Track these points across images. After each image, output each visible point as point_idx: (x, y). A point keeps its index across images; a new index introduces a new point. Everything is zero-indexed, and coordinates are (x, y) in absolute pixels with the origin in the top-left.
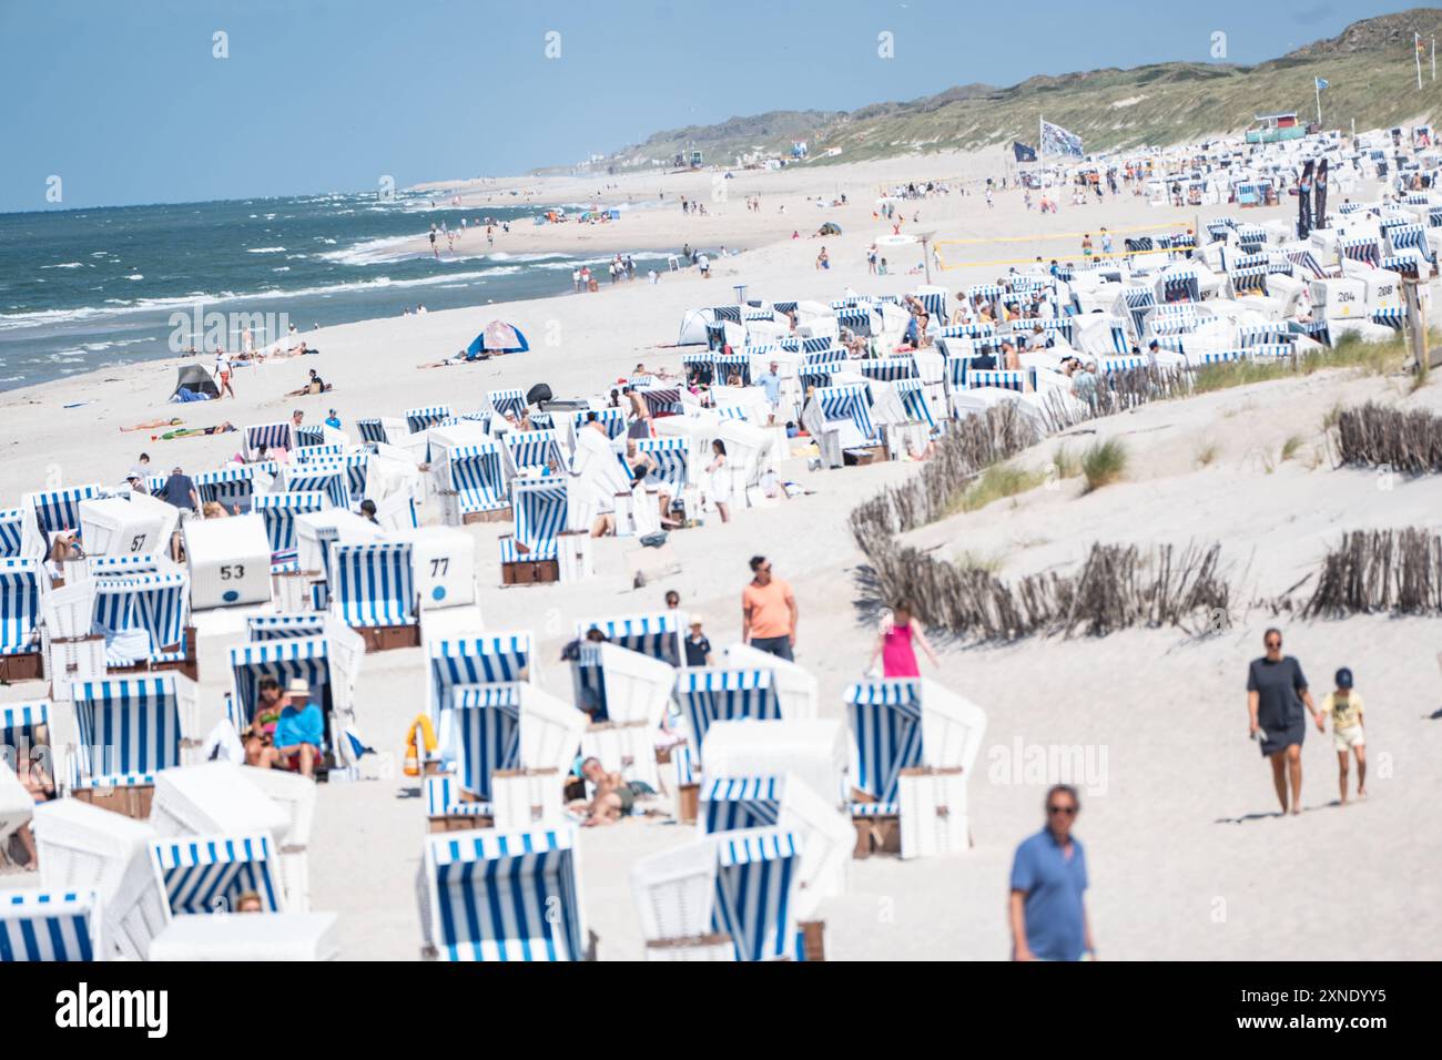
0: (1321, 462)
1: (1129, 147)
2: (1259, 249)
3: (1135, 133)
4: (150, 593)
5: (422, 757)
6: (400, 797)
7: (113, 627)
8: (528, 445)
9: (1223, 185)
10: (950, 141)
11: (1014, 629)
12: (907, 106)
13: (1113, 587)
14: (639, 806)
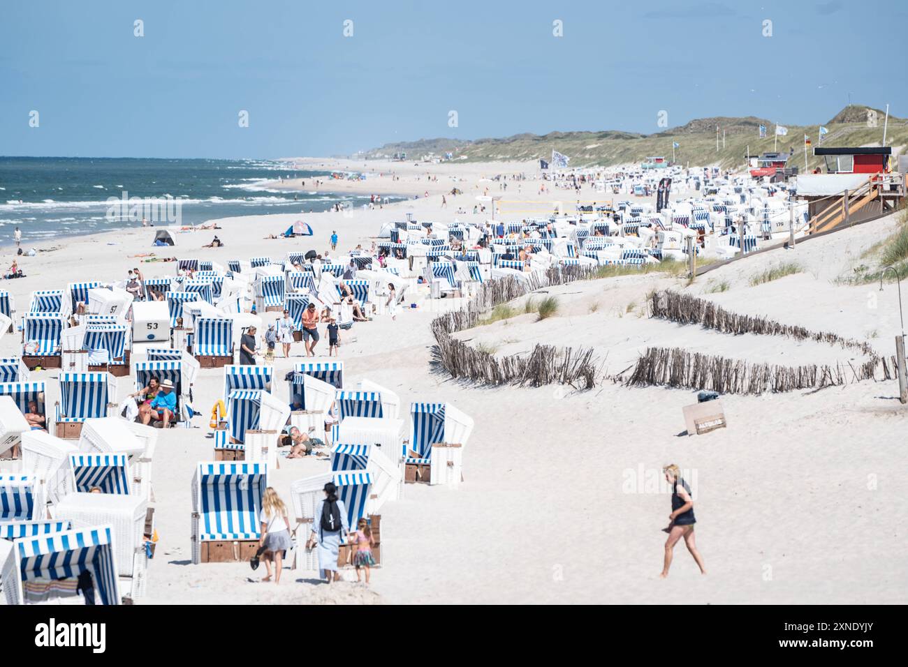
0: (643, 315)
1: (592, 166)
2: (638, 215)
3: (594, 160)
4: (111, 333)
5: (219, 420)
6: (207, 437)
7: (93, 347)
8: (299, 278)
9: (629, 186)
10: (515, 157)
11: (499, 380)
12: (499, 140)
13: (544, 365)
14: (315, 450)
